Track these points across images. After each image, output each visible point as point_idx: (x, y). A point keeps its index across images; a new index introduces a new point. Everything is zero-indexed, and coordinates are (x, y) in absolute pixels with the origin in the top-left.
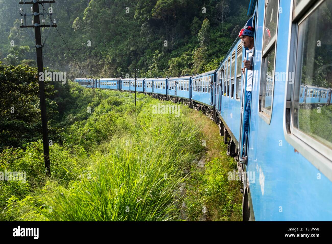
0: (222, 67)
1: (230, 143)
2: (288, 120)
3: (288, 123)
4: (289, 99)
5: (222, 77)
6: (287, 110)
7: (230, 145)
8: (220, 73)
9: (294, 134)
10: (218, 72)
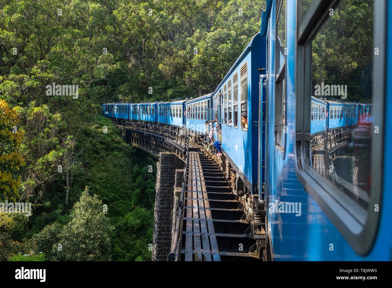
0: (220, 91)
1: (237, 180)
2: (299, 155)
3: (299, 157)
4: (299, 131)
5: (220, 102)
6: (298, 143)
7: (236, 183)
8: (218, 98)
9: (305, 170)
10: (215, 96)
